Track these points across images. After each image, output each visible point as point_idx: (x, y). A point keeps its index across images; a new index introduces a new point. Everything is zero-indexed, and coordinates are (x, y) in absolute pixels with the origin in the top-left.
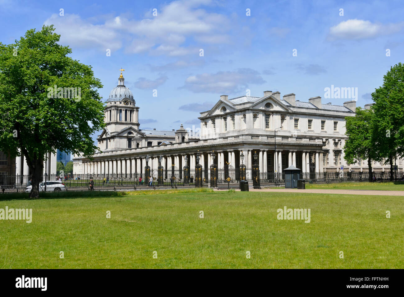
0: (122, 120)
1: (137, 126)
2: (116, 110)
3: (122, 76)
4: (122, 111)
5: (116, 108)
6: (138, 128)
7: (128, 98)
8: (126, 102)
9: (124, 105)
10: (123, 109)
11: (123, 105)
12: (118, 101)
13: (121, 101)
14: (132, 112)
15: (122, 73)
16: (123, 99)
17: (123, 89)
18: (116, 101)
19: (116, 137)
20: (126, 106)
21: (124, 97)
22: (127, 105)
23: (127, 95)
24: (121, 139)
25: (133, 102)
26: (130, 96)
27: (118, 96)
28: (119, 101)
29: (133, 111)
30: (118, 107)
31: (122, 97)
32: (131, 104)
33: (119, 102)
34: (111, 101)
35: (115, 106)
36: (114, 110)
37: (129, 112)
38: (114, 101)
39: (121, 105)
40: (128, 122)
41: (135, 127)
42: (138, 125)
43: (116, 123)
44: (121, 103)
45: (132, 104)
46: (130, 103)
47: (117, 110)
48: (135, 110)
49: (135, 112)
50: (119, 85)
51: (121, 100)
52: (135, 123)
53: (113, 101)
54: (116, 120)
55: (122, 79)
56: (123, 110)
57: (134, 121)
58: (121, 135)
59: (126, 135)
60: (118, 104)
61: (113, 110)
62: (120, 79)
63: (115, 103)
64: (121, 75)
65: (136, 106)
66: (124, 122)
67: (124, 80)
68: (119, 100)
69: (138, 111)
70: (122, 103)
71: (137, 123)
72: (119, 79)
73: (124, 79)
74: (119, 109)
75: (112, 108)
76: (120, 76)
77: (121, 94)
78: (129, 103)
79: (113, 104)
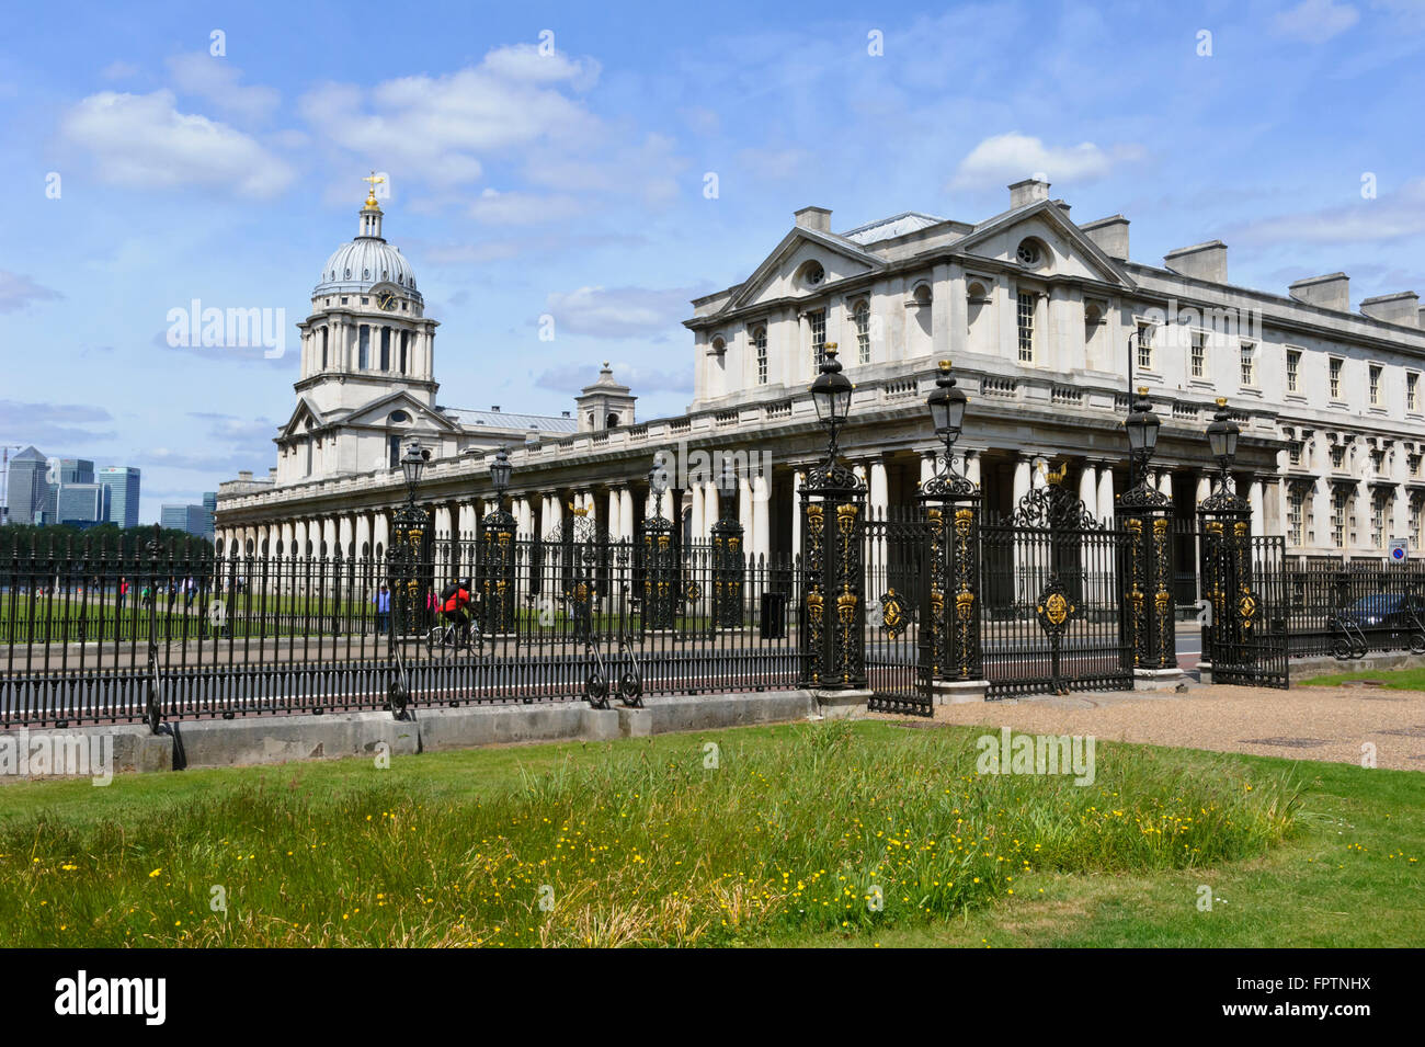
0: (370, 367)
1: (427, 393)
2: (345, 328)
3: (375, 203)
4: (371, 332)
5: (348, 319)
6: (432, 400)
7: (396, 282)
8: (385, 298)
9: (378, 311)
10: (372, 324)
11: (372, 307)
12: (354, 294)
13: (369, 294)
14: (409, 337)
15: (373, 193)
16: (376, 287)
17: (375, 251)
18: (348, 294)
19: (343, 430)
20: (385, 313)
21: (379, 280)
22: (389, 310)
23: (390, 274)
24: (360, 439)
25: (414, 302)
26: (401, 276)
27: (357, 276)
28: (361, 294)
29: (414, 334)
30: (354, 316)
31: (372, 279)
32: (404, 307)
33: (358, 297)
34: (328, 295)
35: (344, 314)
36: (339, 326)
37: (399, 336)
38: (340, 294)
39: (366, 309)
40: (393, 376)
41: (421, 396)
42: (432, 387)
43: (347, 377)
44: (365, 301)
45: (409, 307)
46: (400, 304)
47: (352, 327)
48: (421, 329)
49: (420, 339)
50: (362, 234)
51: (367, 291)
52: (422, 379)
53: (334, 295)
54: (344, 364)
55: (374, 212)
56: (376, 328)
57: (417, 371)
58: (363, 421)
59: (382, 422)
60: (354, 304)
61: (335, 325)
62: (365, 212)
63: (345, 301)
64: (371, 200)
65: (427, 315)
66: (379, 374)
67: (380, 219)
68: (358, 290)
69: (433, 336)
70: (372, 300)
71: (428, 379)
72: (361, 213)
73: (381, 214)
74: (359, 323)
75: (332, 320)
76: (367, 203)
77: (368, 267)
78: (396, 304)
79: (335, 303)
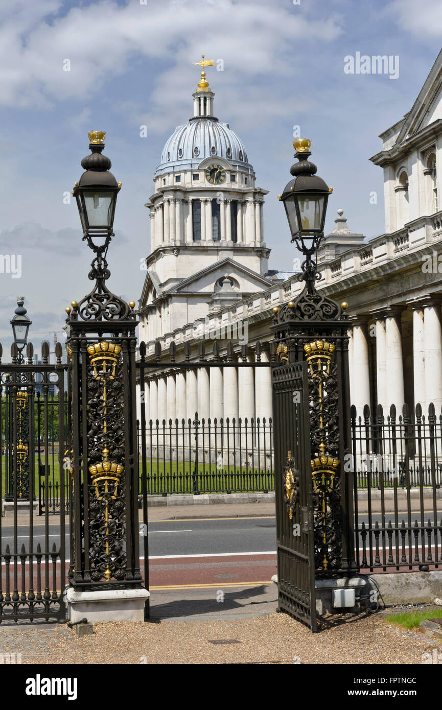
0: (203, 238)
1: (258, 259)
2: (178, 204)
3: (206, 85)
4: (202, 205)
5: (180, 196)
6: (262, 266)
7: (224, 157)
8: (214, 173)
9: (208, 185)
10: (202, 198)
11: (203, 182)
12: (185, 172)
13: (199, 170)
14: (239, 207)
15: (204, 75)
16: (205, 162)
17: (205, 129)
18: (180, 172)
19: (174, 298)
20: (214, 186)
21: (208, 156)
22: (218, 183)
24: (190, 306)
25: (242, 173)
26: (229, 150)
27: (188, 154)
28: (192, 171)
29: (244, 204)
30: (186, 192)
31: (202, 156)
32: (233, 179)
33: (189, 174)
34: (164, 175)
35: (175, 190)
36: (172, 202)
37: (229, 207)
38: (174, 173)
39: (197, 184)
40: (224, 245)
41: (252, 263)
42: (262, 252)
43: (180, 249)
44: (196, 177)
45: (237, 178)
46: (228, 176)
47: (185, 202)
48: (250, 198)
49: (249, 208)
50: (196, 114)
51: (196, 167)
52: (252, 245)
53: (169, 174)
54: (178, 237)
55: (205, 93)
56: (206, 201)
57: (248, 238)
58: (192, 289)
59: (209, 288)
60: (187, 181)
61: (169, 201)
62: (197, 94)
63: (178, 178)
64: (203, 82)
66: (211, 244)
67: (211, 99)
68: (189, 167)
69: (261, 204)
70: (202, 175)
71: (258, 245)
72: (194, 95)
73: (213, 94)
74: (191, 198)
75: (166, 197)
76: (199, 86)
77: (197, 145)
78: (225, 176)
79: (170, 181)
